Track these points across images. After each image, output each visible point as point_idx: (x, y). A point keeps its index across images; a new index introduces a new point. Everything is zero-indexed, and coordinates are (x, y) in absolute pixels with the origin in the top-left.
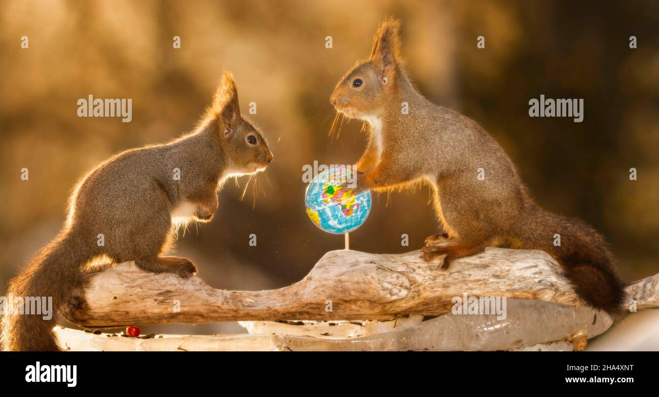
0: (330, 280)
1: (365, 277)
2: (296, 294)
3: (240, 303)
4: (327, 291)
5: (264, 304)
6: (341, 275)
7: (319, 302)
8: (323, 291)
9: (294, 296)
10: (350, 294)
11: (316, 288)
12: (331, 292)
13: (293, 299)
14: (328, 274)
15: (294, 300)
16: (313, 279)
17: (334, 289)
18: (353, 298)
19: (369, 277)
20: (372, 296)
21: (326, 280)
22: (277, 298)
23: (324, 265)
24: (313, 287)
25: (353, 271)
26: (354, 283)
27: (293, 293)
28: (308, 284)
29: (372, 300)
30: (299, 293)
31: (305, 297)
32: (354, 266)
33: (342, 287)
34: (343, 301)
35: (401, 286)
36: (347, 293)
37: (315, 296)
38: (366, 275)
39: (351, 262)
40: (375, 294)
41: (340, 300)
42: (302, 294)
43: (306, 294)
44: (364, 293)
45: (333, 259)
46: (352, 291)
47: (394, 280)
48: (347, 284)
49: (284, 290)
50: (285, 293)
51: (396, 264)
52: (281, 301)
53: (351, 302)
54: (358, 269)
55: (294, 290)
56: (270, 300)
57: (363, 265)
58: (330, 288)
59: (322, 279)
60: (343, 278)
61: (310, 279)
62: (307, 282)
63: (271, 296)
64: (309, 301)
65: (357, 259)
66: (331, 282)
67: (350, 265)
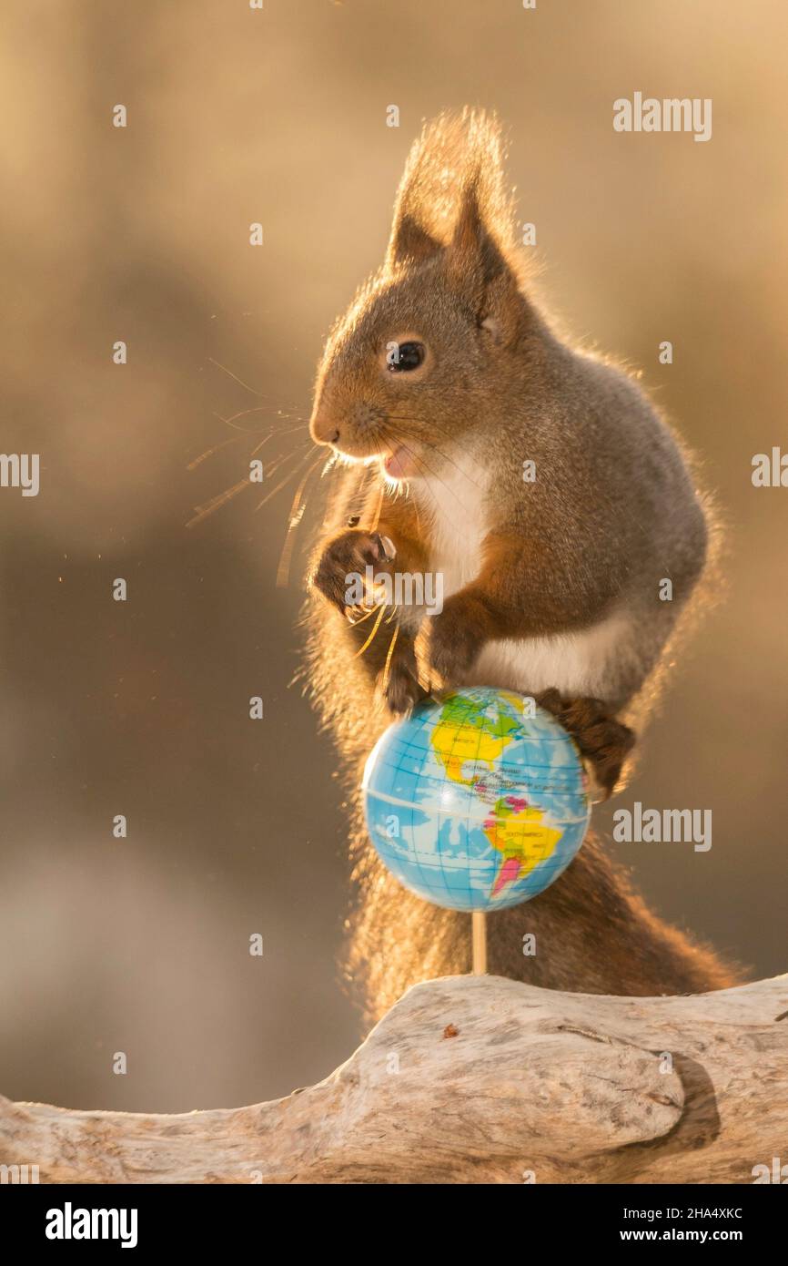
0: (420, 1088)
1: (538, 1082)
2: (305, 1129)
3: (116, 1160)
4: (411, 1128)
5: (198, 1161)
6: (459, 1073)
7: (385, 1160)
8: (396, 1127)
9: (298, 1136)
10: (489, 1139)
11: (374, 1115)
12: (422, 1129)
13: (293, 1148)
14: (415, 1070)
15: (299, 1152)
16: (363, 1082)
17: (436, 1122)
18: (500, 1150)
19: (553, 1084)
20: (564, 1148)
21: (407, 1088)
22: (237, 1141)
23: (401, 1037)
24: (363, 1110)
25: (499, 1060)
26: (503, 1101)
27: (295, 1127)
28: (344, 1098)
29: (561, 1157)
30: (314, 1126)
31: (337, 1143)
32: (502, 1041)
33: (460, 1115)
34: (464, 1159)
35: (653, 1096)
36: (478, 1135)
37: (368, 1141)
38: (542, 1075)
39: (492, 1024)
40: (575, 1141)
41: (454, 1154)
42: (327, 1134)
43: (341, 1134)
44: (539, 1135)
45: (432, 1012)
46: (496, 1128)
47: (628, 1072)
48: (479, 1104)
49: (264, 1113)
50: (267, 1121)
51: (643, 1024)
52: (255, 1150)
53: (493, 1164)
54: (517, 1054)
55: (299, 1115)
56: (220, 1147)
57: (532, 1038)
58: (420, 1115)
59: (393, 1086)
60: (467, 1084)
61: (351, 1080)
62: (340, 1089)
63: (223, 1133)
64: (349, 1158)
65: (514, 1016)
66: (421, 1096)
67: (487, 1038)
